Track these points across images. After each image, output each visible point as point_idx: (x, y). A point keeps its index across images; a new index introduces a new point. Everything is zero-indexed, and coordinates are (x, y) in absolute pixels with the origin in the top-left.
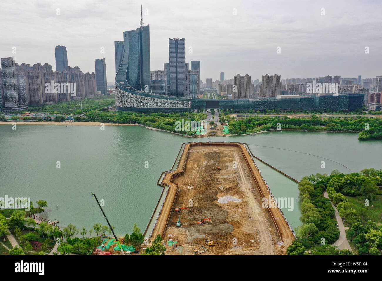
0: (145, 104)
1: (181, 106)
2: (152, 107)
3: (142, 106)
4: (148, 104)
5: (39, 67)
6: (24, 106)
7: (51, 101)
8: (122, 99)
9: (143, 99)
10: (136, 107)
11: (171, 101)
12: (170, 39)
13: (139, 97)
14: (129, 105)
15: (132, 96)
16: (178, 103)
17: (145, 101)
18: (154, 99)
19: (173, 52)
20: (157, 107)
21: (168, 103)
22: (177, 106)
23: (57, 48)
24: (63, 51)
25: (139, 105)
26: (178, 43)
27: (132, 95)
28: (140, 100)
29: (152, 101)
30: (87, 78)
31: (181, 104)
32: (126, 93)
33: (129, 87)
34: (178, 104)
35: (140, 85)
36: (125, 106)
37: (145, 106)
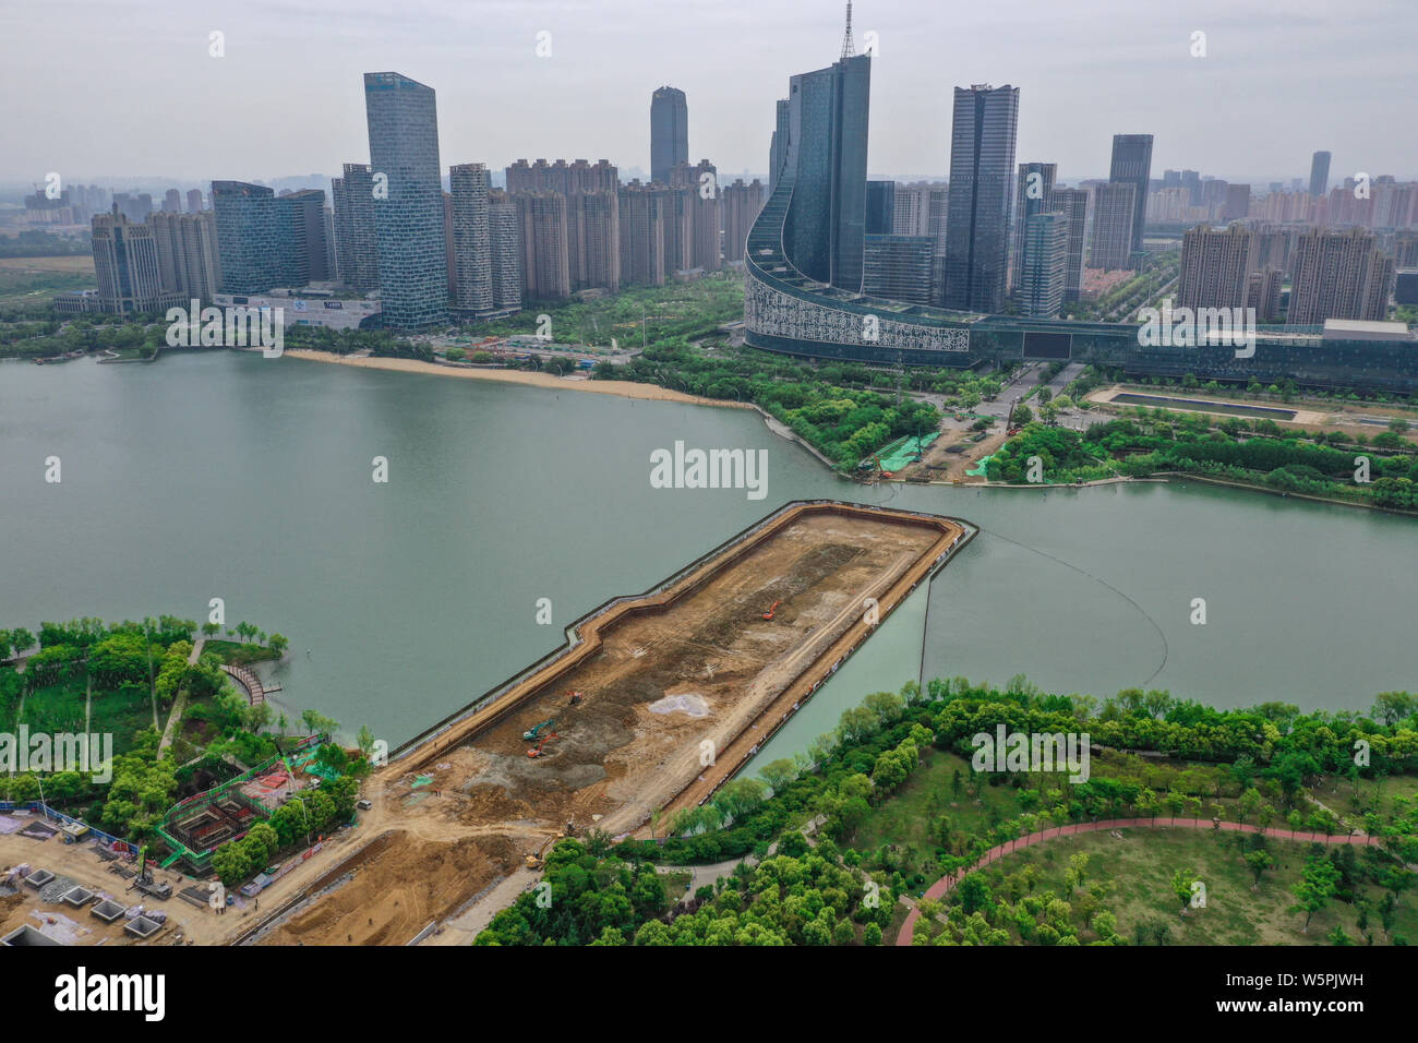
0: (820, 329)
1: (935, 346)
2: (842, 340)
3: (810, 334)
4: (831, 330)
5: (582, 173)
6: (510, 306)
7: (599, 285)
8: (757, 306)
9: (813, 313)
10: (793, 337)
11: (902, 326)
12: (958, 91)
13: (803, 304)
14: (775, 328)
15: (784, 303)
16: (924, 333)
17: (822, 321)
18: (847, 316)
19: (964, 136)
20: (856, 343)
21: (890, 331)
22: (921, 345)
23: (658, 96)
24: (674, 107)
25: (803, 331)
26: (987, 103)
27: (786, 299)
28: (807, 315)
29: (843, 321)
30: (735, 201)
31: (933, 339)
32: (768, 288)
33: (784, 269)
34: (926, 338)
35: (828, 257)
36: (765, 333)
37: (821, 337)
